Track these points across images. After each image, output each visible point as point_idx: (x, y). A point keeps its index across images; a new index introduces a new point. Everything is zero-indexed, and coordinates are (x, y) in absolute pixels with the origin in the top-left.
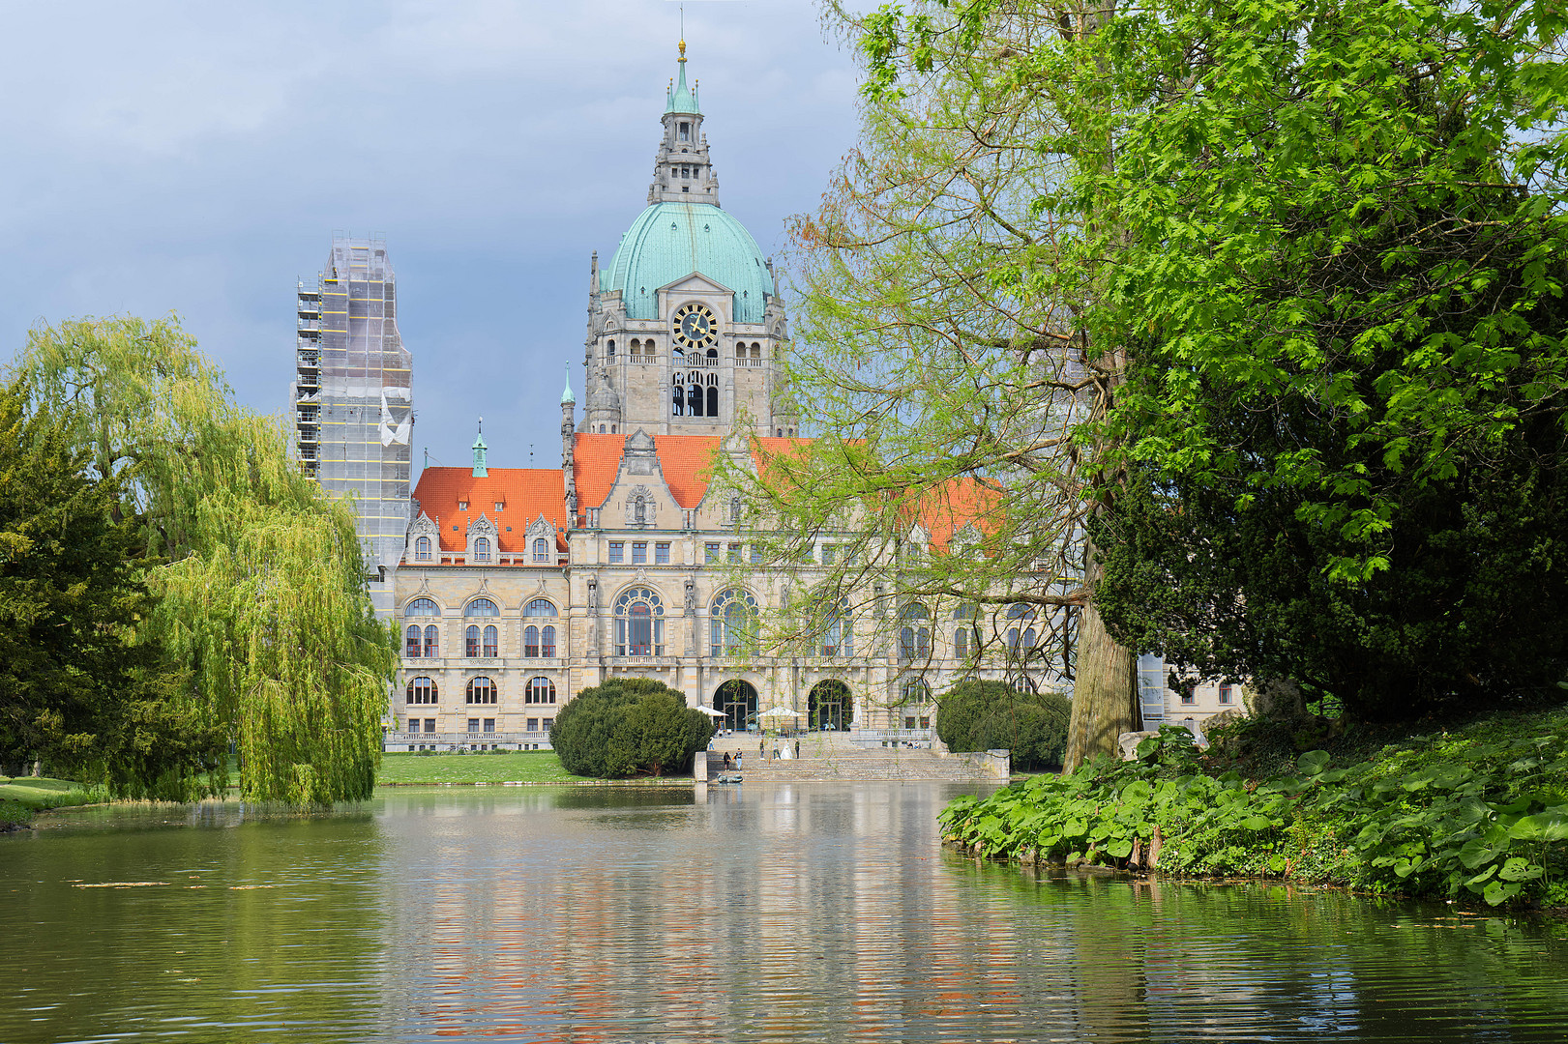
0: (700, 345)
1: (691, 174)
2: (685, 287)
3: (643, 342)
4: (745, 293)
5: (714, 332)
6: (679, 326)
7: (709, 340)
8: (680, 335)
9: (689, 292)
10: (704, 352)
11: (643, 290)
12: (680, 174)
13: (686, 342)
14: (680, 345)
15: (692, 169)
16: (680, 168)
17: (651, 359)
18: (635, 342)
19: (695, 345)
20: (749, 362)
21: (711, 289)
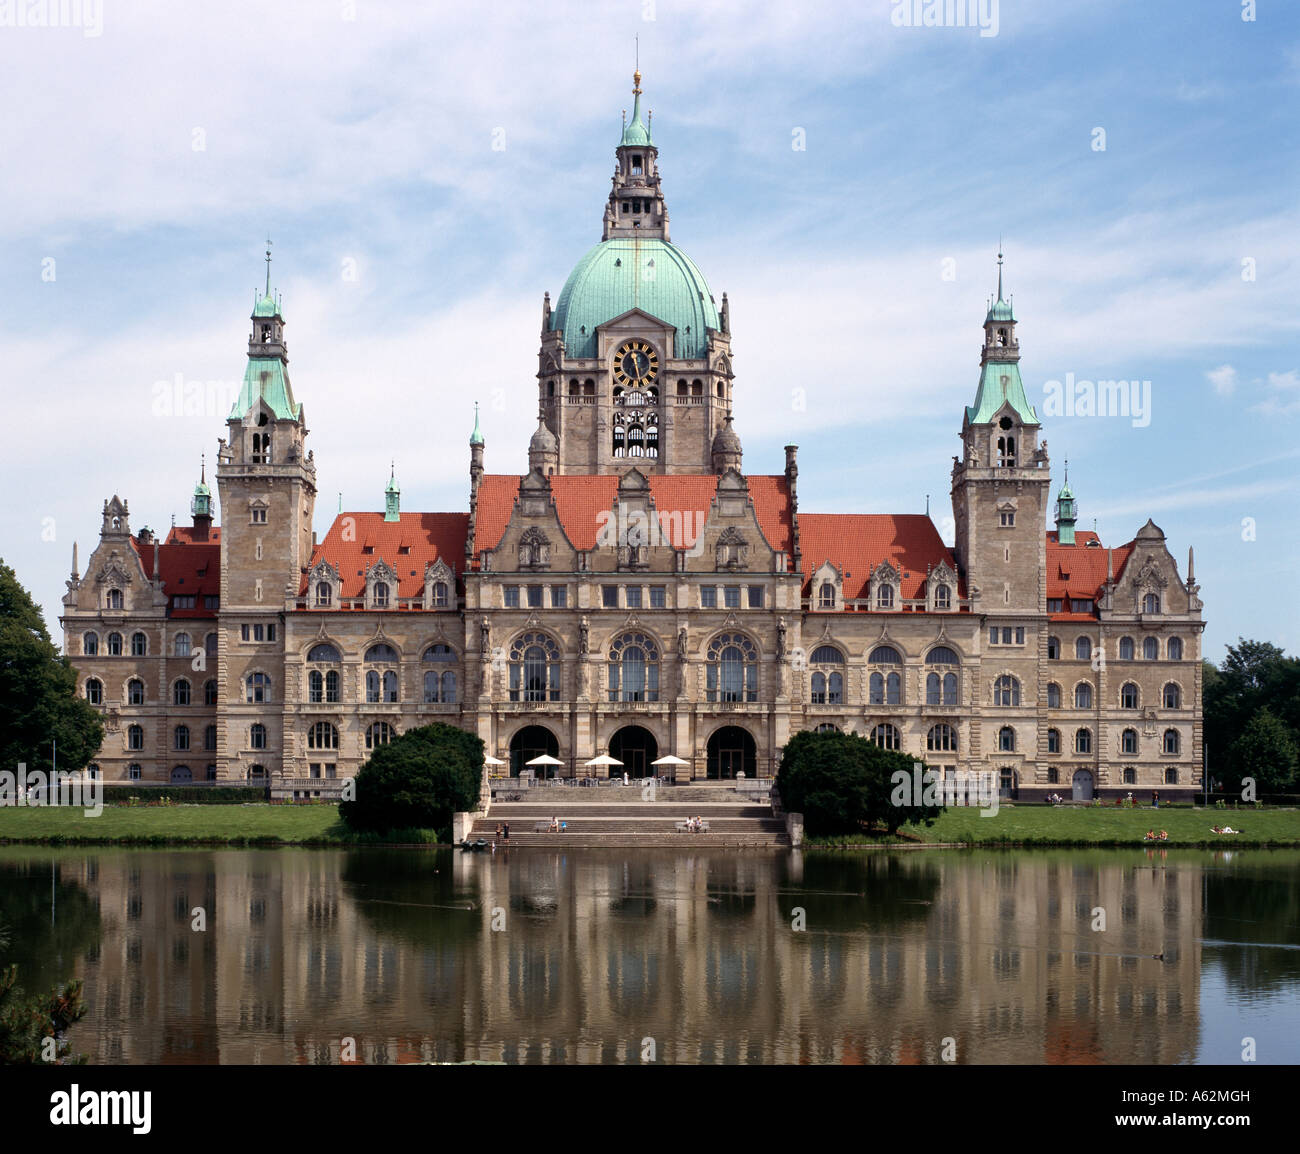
0: (640, 383)
1: (643, 209)
2: (625, 325)
3: (582, 382)
4: (688, 329)
5: (654, 369)
6: (620, 365)
7: (649, 378)
8: (621, 374)
9: (628, 330)
10: (643, 389)
11: (583, 329)
12: (631, 209)
13: (627, 381)
14: (619, 384)
15: (642, 203)
16: (631, 203)
17: (589, 399)
18: (574, 383)
19: (635, 383)
20: (690, 400)
21: (651, 325)
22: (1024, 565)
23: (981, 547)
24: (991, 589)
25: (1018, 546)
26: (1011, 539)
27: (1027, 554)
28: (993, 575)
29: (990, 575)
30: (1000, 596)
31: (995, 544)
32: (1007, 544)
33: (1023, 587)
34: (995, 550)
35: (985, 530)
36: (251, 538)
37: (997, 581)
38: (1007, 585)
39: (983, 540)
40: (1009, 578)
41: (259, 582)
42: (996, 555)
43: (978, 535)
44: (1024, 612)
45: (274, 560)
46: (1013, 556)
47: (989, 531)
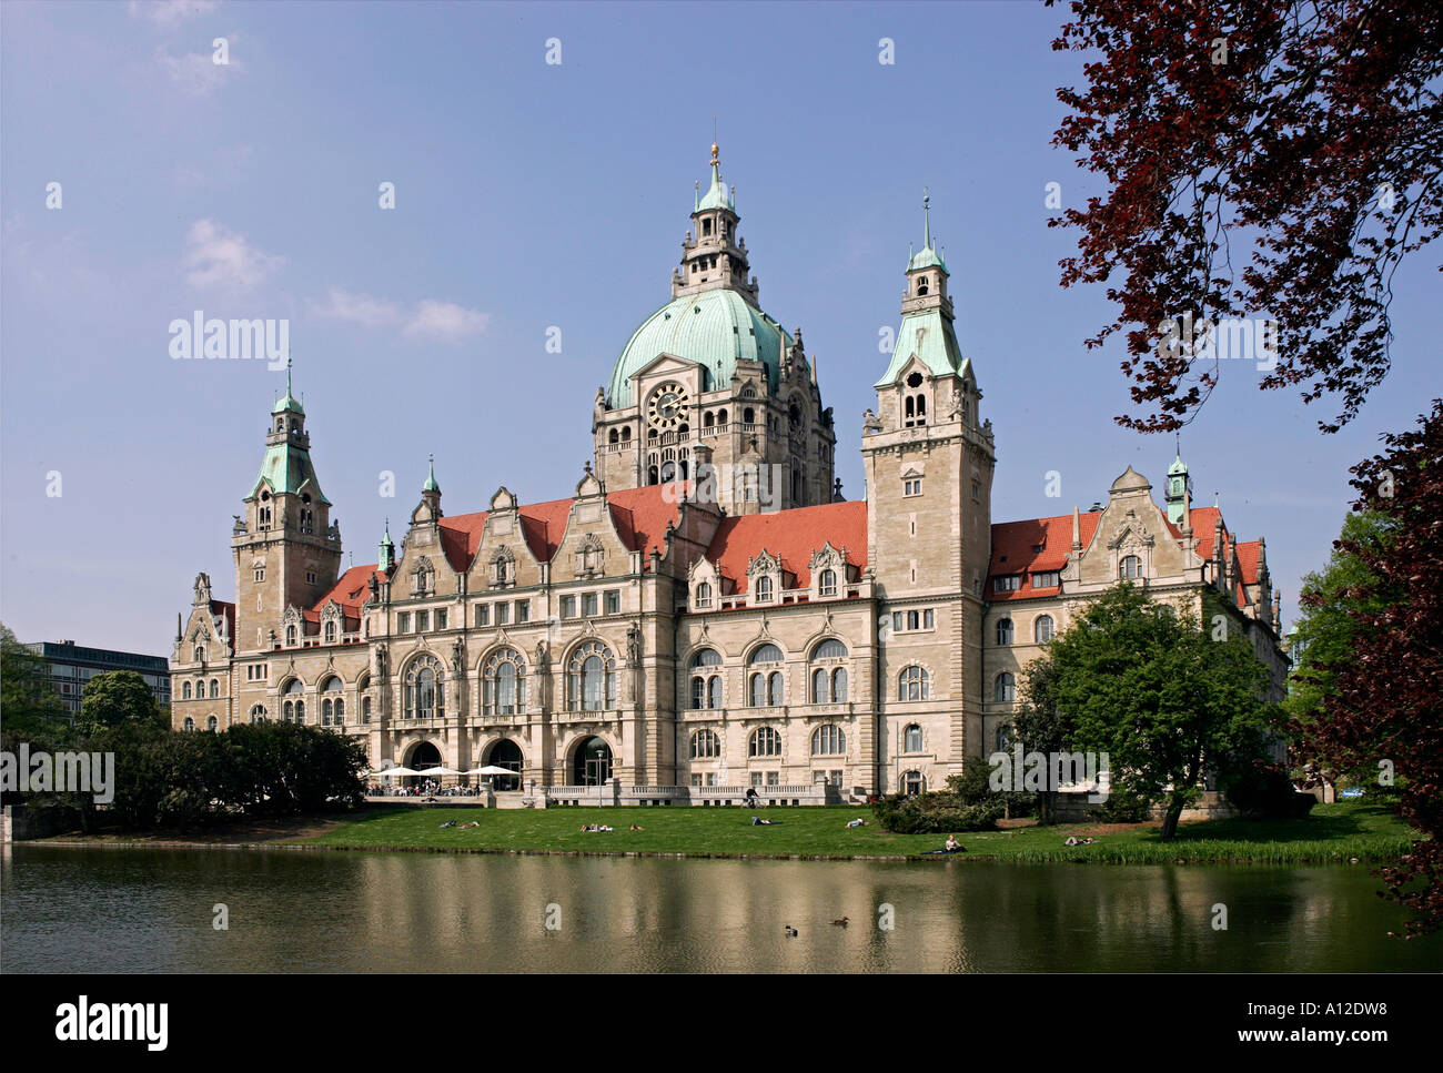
0: (673, 422)
1: (709, 265)
2: (656, 370)
3: (620, 430)
4: (719, 363)
5: (685, 407)
6: (654, 409)
7: (681, 416)
8: (655, 417)
9: (660, 374)
10: (676, 428)
12: (699, 268)
13: (660, 422)
14: (654, 426)
15: (708, 260)
16: (697, 263)
17: (627, 445)
18: (614, 432)
19: (669, 423)
20: (715, 430)
21: (679, 366)
22: (934, 537)
23: (881, 523)
24: (894, 569)
25: (926, 516)
26: (917, 510)
27: (937, 524)
28: (897, 553)
29: (893, 554)
30: (905, 576)
31: (899, 518)
32: (913, 516)
33: (934, 562)
34: (899, 524)
35: (885, 504)
36: (254, 594)
37: (901, 559)
38: (913, 564)
39: (886, 515)
40: (916, 554)
41: (259, 629)
42: (899, 529)
43: (878, 510)
44: (934, 591)
45: (269, 611)
46: (920, 528)
47: (890, 503)
